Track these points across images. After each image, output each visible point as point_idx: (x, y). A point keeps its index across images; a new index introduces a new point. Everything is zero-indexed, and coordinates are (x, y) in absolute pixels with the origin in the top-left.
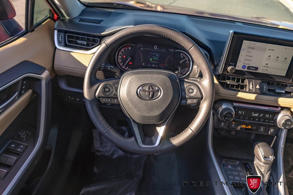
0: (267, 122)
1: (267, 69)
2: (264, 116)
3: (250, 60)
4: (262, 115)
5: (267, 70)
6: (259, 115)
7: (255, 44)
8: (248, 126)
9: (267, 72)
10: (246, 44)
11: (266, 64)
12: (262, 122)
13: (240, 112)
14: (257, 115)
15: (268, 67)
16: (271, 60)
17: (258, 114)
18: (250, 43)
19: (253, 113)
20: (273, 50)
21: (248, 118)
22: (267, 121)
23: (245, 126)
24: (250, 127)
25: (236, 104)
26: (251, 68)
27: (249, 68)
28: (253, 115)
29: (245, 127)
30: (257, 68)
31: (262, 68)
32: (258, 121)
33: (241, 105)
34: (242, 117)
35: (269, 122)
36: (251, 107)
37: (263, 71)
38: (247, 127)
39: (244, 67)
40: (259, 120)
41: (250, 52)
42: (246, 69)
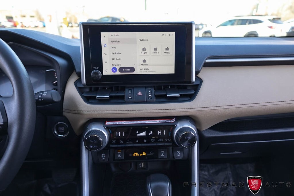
0: (160, 142)
1: (146, 67)
2: (155, 133)
3: (119, 59)
4: (151, 133)
5: (147, 69)
6: (147, 133)
7: (117, 35)
8: (142, 153)
9: (149, 72)
10: (105, 36)
11: (144, 61)
12: (153, 142)
13: (118, 134)
14: (144, 134)
15: (147, 65)
16: (148, 54)
17: (145, 132)
18: (111, 35)
19: (137, 132)
20: (145, 40)
21: (131, 140)
22: (160, 140)
23: (137, 153)
24: (144, 153)
25: (111, 122)
26: (124, 70)
27: (121, 69)
28: (138, 135)
29: (138, 155)
30: (132, 69)
31: (139, 68)
32: (147, 142)
33: (118, 123)
34: (122, 141)
35: (164, 142)
36: (133, 123)
37: (142, 71)
38: (141, 155)
39: (114, 69)
40: (149, 141)
41: (115, 48)
42: (118, 73)
